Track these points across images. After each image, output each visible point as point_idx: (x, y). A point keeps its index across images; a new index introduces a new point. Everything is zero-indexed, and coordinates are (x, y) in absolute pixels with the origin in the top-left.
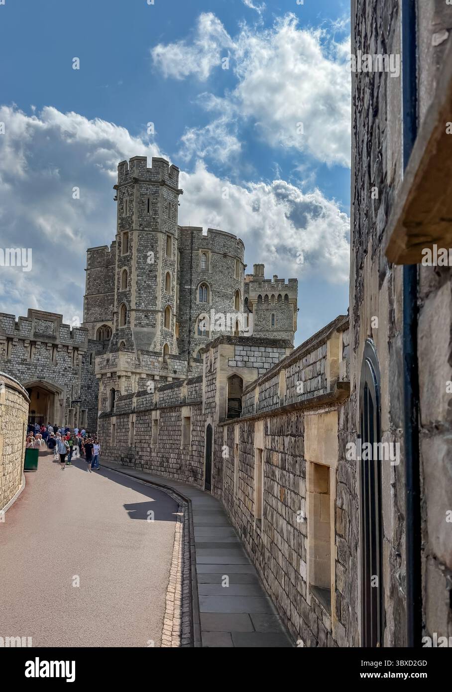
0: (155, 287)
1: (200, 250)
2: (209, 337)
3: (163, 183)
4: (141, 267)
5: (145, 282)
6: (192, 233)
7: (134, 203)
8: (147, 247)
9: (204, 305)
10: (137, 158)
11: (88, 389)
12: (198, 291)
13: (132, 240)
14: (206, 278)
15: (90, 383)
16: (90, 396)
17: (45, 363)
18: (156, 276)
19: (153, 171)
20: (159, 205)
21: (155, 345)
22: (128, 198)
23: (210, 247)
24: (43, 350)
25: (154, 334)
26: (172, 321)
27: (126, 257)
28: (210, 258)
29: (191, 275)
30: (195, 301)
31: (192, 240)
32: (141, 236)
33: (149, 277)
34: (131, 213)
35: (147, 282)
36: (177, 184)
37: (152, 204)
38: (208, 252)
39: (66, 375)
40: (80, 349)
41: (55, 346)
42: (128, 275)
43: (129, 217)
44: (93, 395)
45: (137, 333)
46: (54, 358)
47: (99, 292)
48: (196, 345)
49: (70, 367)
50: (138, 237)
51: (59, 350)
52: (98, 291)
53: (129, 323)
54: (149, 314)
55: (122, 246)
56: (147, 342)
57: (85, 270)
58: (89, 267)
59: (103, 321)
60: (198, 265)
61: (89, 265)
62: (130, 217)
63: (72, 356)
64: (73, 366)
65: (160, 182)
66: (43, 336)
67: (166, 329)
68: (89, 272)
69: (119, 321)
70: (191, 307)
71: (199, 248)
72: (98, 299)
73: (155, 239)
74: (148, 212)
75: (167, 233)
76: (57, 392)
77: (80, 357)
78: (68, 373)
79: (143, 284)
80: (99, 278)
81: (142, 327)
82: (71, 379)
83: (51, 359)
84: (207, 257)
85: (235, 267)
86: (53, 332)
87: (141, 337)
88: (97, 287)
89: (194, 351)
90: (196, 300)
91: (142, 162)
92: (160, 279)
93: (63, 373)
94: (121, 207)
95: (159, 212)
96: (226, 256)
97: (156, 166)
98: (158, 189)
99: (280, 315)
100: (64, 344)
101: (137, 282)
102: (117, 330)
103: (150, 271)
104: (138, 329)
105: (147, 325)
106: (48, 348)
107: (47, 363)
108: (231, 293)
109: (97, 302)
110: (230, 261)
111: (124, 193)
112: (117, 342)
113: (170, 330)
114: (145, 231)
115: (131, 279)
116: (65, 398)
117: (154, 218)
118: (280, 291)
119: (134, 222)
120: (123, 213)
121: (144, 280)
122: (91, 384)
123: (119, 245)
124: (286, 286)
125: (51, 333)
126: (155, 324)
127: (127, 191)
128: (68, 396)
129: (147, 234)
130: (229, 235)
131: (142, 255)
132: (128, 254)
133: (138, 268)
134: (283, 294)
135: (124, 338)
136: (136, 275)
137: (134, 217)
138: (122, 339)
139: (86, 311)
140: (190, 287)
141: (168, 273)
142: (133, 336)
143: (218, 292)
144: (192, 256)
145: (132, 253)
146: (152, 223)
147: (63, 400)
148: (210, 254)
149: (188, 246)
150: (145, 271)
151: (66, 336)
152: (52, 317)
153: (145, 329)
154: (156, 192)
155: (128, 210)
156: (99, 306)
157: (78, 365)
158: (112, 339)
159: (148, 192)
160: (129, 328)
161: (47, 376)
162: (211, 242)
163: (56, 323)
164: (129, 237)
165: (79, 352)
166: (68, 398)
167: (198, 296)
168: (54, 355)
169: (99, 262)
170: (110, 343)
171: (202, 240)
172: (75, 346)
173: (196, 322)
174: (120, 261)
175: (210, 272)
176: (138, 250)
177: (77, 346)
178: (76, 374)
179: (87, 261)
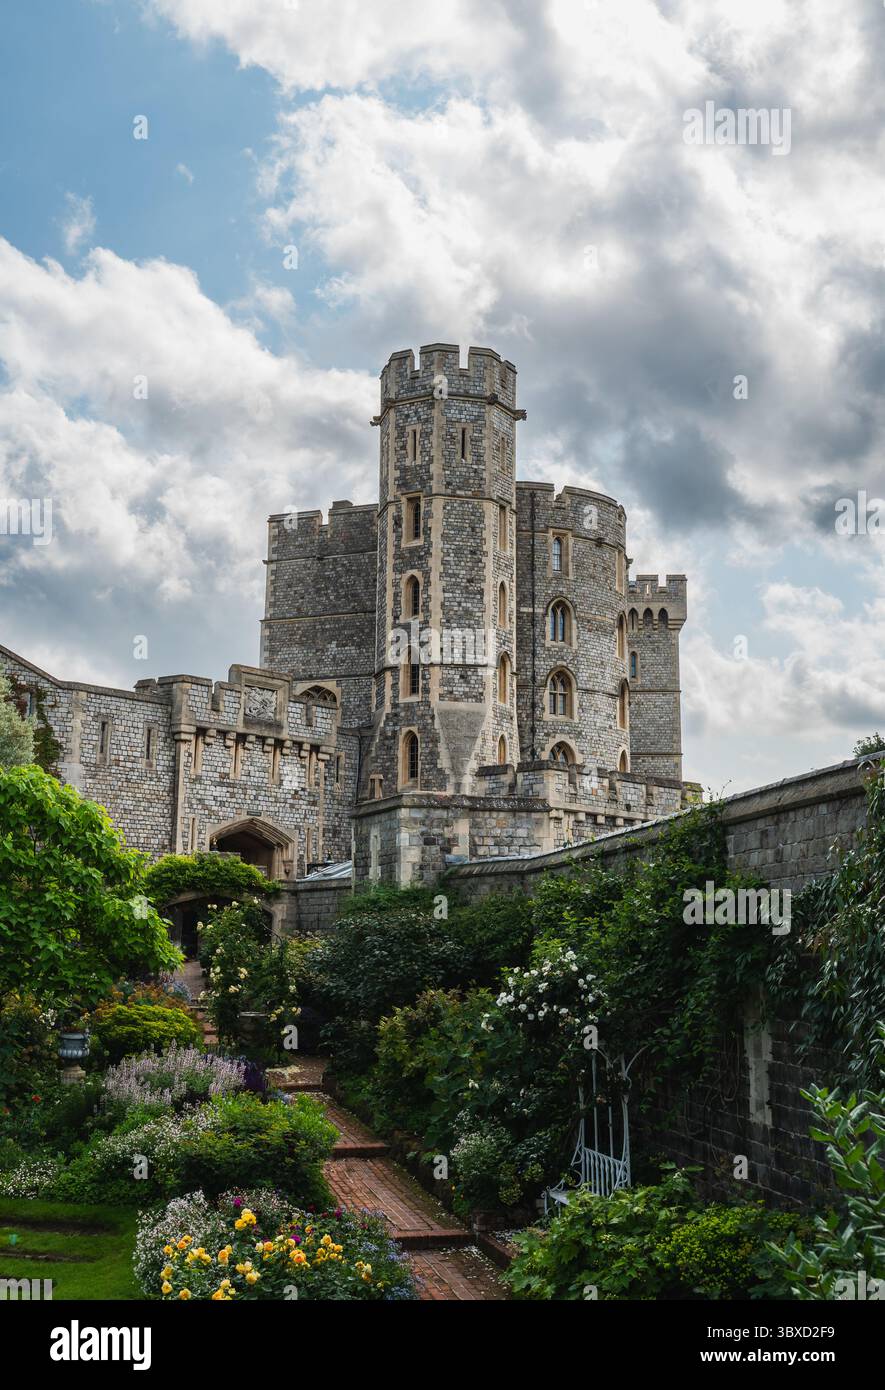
0: (480, 614)
1: (551, 531)
2: (572, 717)
3: (493, 400)
4: (450, 571)
5: (459, 604)
6: (533, 496)
7: (434, 439)
8: (461, 529)
9: (561, 649)
10: (438, 348)
11: (334, 836)
12: (549, 619)
13: (429, 515)
14: (565, 590)
15: (337, 824)
16: (337, 852)
17: (260, 780)
18: (481, 592)
19: (471, 373)
20: (485, 443)
21: (484, 740)
22: (418, 428)
23: (570, 526)
24: (257, 753)
25: (481, 716)
26: (511, 685)
27: (417, 549)
28: (570, 549)
29: (533, 585)
30: (543, 641)
31: (533, 510)
32: (448, 508)
33: (467, 592)
34: (427, 459)
35: (464, 604)
36: (513, 400)
37: (472, 440)
38: (565, 535)
39: (297, 806)
40: (323, 749)
41: (279, 744)
42: (421, 588)
43: (421, 466)
44: (343, 848)
45: (445, 714)
46: (277, 769)
47: (300, 613)
48: (547, 735)
49: (303, 789)
50: (444, 508)
51: (285, 751)
52: (299, 609)
53: (427, 691)
54: (469, 673)
55: (403, 525)
56: (468, 734)
57: (265, 562)
58: (275, 557)
59: (311, 678)
60: (546, 564)
61: (274, 551)
62: (426, 467)
63: (308, 765)
64: (310, 785)
65: (486, 398)
66: (260, 723)
67: (502, 704)
68: (273, 566)
69: (400, 685)
70: (534, 654)
71: (547, 527)
72: (298, 628)
73: (478, 514)
74: (463, 456)
75: (502, 502)
76: (279, 845)
77: (322, 765)
78: (301, 802)
79: (456, 608)
80: (301, 580)
81: (456, 700)
82: (305, 815)
83: (271, 771)
84: (564, 545)
85: (616, 566)
86: (275, 714)
87: (456, 724)
88: (295, 600)
89: (543, 749)
90: (544, 637)
91: (450, 356)
92: (490, 597)
93: (291, 801)
94: (401, 444)
95: (486, 458)
96: (601, 543)
97: (478, 364)
98: (483, 410)
99: (648, 654)
100: (294, 739)
101: (443, 605)
102: (395, 705)
103: (469, 581)
104: (448, 705)
105: (466, 695)
106: (267, 748)
107: (265, 781)
108: (612, 621)
109: (295, 634)
110: (607, 555)
111: (408, 416)
112: (395, 733)
113: (508, 706)
114: (459, 496)
115: (429, 597)
116: (296, 858)
117: (475, 471)
118: (648, 601)
119: (435, 477)
120: (405, 456)
121: (458, 600)
122: (339, 826)
123: (396, 523)
124: (662, 591)
125: (271, 714)
126: (481, 694)
127: (416, 412)
128: (301, 853)
129: (463, 503)
130: (606, 499)
131: (453, 547)
132: (420, 542)
133: (444, 574)
134: (656, 608)
135: (414, 725)
136: (440, 588)
137: (433, 468)
138: (409, 725)
139: (267, 654)
140: (531, 610)
141: (502, 584)
142: (437, 721)
143: (589, 621)
144: (533, 545)
145: (430, 544)
146: (471, 481)
147: (292, 862)
148: (571, 541)
149: (526, 522)
150: (458, 580)
151: (299, 721)
152: (275, 682)
153: (462, 706)
154: (480, 417)
155: (418, 453)
156: (302, 644)
157: (317, 784)
158: (382, 725)
159: (463, 416)
160: (428, 704)
161: (265, 809)
162: (572, 515)
163: (280, 692)
164: (422, 510)
165: (321, 756)
166: (301, 857)
167: (549, 628)
168: (277, 763)
169: (300, 546)
170: (378, 734)
171: (553, 509)
172: (314, 742)
173: (546, 686)
174: (396, 556)
175: (571, 577)
176: (444, 537)
177: (319, 743)
178: (314, 803)
179: (270, 543)
